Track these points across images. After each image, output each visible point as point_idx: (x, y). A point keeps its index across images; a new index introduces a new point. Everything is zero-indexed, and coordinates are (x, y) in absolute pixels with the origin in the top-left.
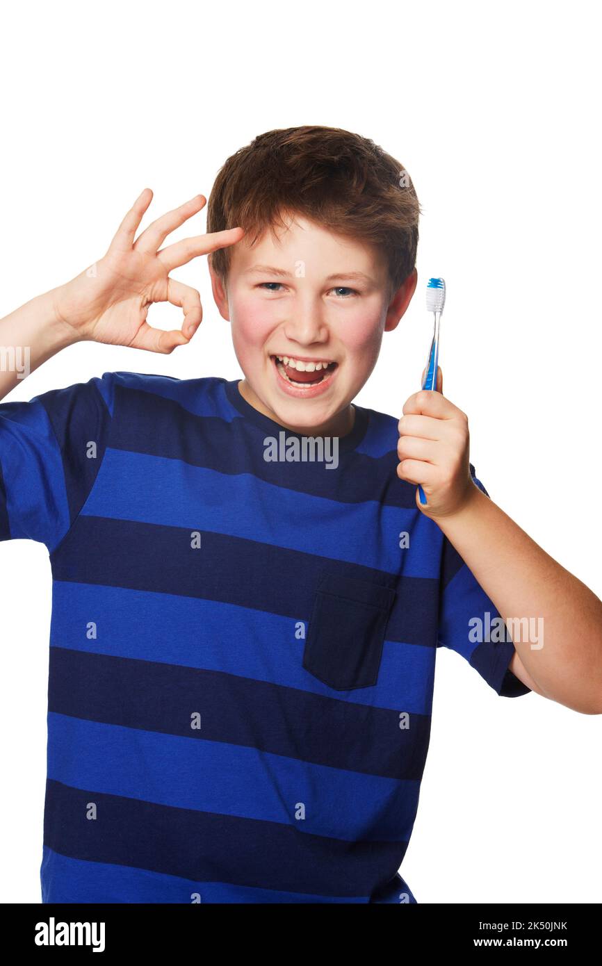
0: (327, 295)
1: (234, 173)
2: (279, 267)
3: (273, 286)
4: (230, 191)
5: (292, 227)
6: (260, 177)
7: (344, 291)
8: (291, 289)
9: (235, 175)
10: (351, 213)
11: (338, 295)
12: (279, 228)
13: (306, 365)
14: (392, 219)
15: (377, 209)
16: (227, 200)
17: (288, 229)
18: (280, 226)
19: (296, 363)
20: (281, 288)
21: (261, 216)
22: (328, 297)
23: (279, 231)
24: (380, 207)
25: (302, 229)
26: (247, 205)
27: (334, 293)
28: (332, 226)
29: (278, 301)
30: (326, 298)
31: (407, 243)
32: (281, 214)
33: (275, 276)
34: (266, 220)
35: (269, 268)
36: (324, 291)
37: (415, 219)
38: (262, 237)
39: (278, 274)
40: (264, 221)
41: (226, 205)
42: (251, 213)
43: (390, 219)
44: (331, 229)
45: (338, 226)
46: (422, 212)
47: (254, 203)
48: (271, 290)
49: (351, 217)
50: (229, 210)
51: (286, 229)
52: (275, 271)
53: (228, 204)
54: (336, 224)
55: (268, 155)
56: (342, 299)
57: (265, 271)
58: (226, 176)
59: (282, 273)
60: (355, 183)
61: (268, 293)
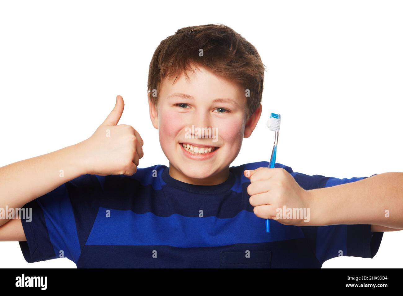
0: (213, 111)
1: (165, 46)
2: (187, 93)
3: (183, 105)
4: (163, 53)
5: (196, 71)
6: (179, 46)
7: (222, 110)
8: (193, 107)
9: (166, 46)
10: (227, 65)
11: (218, 112)
12: (189, 71)
13: (199, 149)
14: (250, 71)
15: (241, 65)
16: (161, 58)
17: (194, 72)
18: (189, 70)
19: (193, 148)
20: (188, 107)
21: (180, 66)
22: (213, 113)
23: (189, 73)
24: (244, 63)
25: (201, 72)
26: (172, 60)
27: (216, 111)
28: (217, 72)
29: (186, 113)
30: (211, 113)
31: (257, 87)
32: (190, 64)
33: (185, 99)
34: (182, 67)
35: (182, 94)
36: (211, 109)
37: (262, 74)
38: (179, 77)
39: (186, 98)
40: (181, 68)
41: (160, 61)
42: (174, 64)
43: (249, 71)
44: (216, 73)
45: (220, 72)
46: (266, 70)
47: (176, 58)
48: (182, 108)
49: (227, 67)
50: (162, 64)
51: (193, 72)
52: (185, 96)
53: (162, 60)
54: (220, 70)
55: (185, 36)
56: (221, 114)
57: (179, 96)
58: (161, 48)
59: (188, 97)
60: (231, 49)
61: (181, 109)
